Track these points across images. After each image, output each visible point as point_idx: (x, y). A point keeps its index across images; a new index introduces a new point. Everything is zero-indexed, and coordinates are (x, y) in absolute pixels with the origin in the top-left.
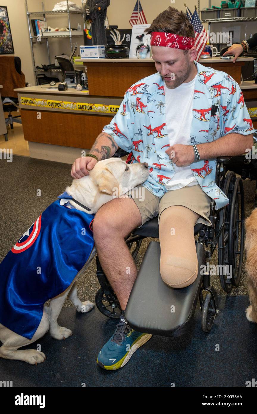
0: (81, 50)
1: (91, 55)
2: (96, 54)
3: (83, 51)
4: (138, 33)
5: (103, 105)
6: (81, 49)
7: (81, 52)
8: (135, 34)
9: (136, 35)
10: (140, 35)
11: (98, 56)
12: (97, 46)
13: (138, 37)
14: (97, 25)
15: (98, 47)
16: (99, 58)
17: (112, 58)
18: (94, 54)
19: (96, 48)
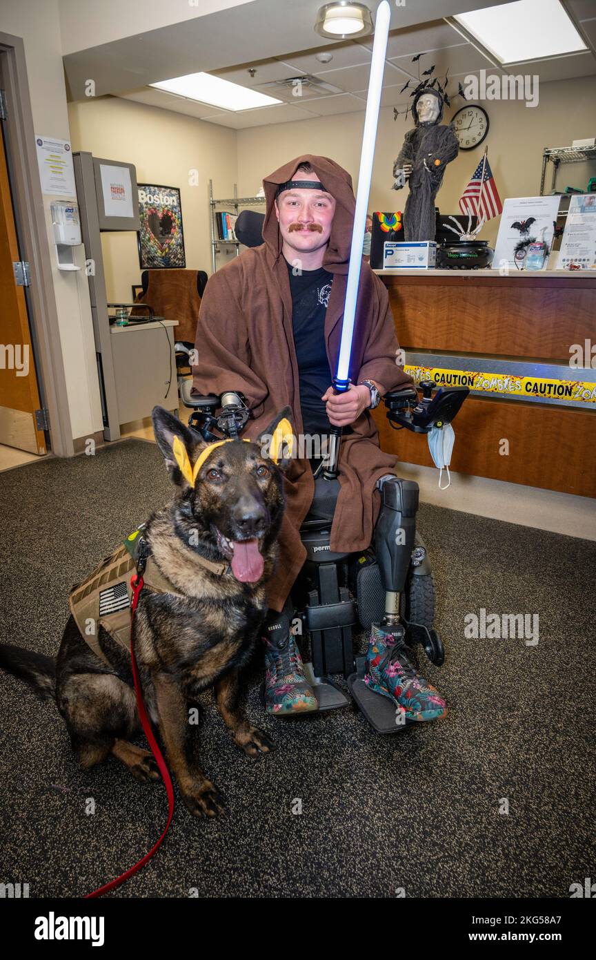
0: (387, 251)
1: (409, 260)
2: (421, 259)
3: (391, 252)
4: (517, 217)
5: (417, 367)
6: (385, 249)
7: (386, 254)
8: (509, 217)
9: (513, 219)
10: (521, 220)
11: (425, 263)
12: (428, 242)
13: (516, 225)
14: (421, 199)
15: (428, 245)
16: (427, 268)
17: (457, 267)
18: (417, 259)
19: (425, 245)
